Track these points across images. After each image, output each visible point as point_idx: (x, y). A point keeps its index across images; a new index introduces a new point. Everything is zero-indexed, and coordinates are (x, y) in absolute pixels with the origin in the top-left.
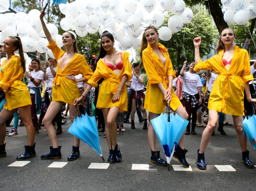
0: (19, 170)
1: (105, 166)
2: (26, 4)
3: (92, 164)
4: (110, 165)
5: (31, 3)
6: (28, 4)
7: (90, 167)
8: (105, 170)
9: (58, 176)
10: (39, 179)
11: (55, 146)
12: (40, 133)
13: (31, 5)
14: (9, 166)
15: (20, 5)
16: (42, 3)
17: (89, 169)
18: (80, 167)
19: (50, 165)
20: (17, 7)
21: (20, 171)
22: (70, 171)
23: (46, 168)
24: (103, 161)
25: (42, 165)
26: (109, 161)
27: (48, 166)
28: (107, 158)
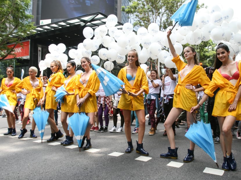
0: (143, 164)
1: (220, 173)
2: (142, 24)
3: (206, 168)
4: (225, 172)
5: (146, 22)
6: (144, 23)
7: (205, 171)
8: (221, 177)
9: (177, 175)
10: (161, 175)
11: (173, 147)
12: (157, 133)
13: (146, 23)
14: (135, 159)
15: (138, 25)
16: (155, 21)
17: (204, 173)
18: (196, 170)
19: (168, 163)
20: (136, 27)
21: (145, 165)
22: (186, 172)
23: (165, 166)
24: (217, 167)
25: (162, 163)
26: (223, 168)
27: (167, 164)
28: (221, 165)
